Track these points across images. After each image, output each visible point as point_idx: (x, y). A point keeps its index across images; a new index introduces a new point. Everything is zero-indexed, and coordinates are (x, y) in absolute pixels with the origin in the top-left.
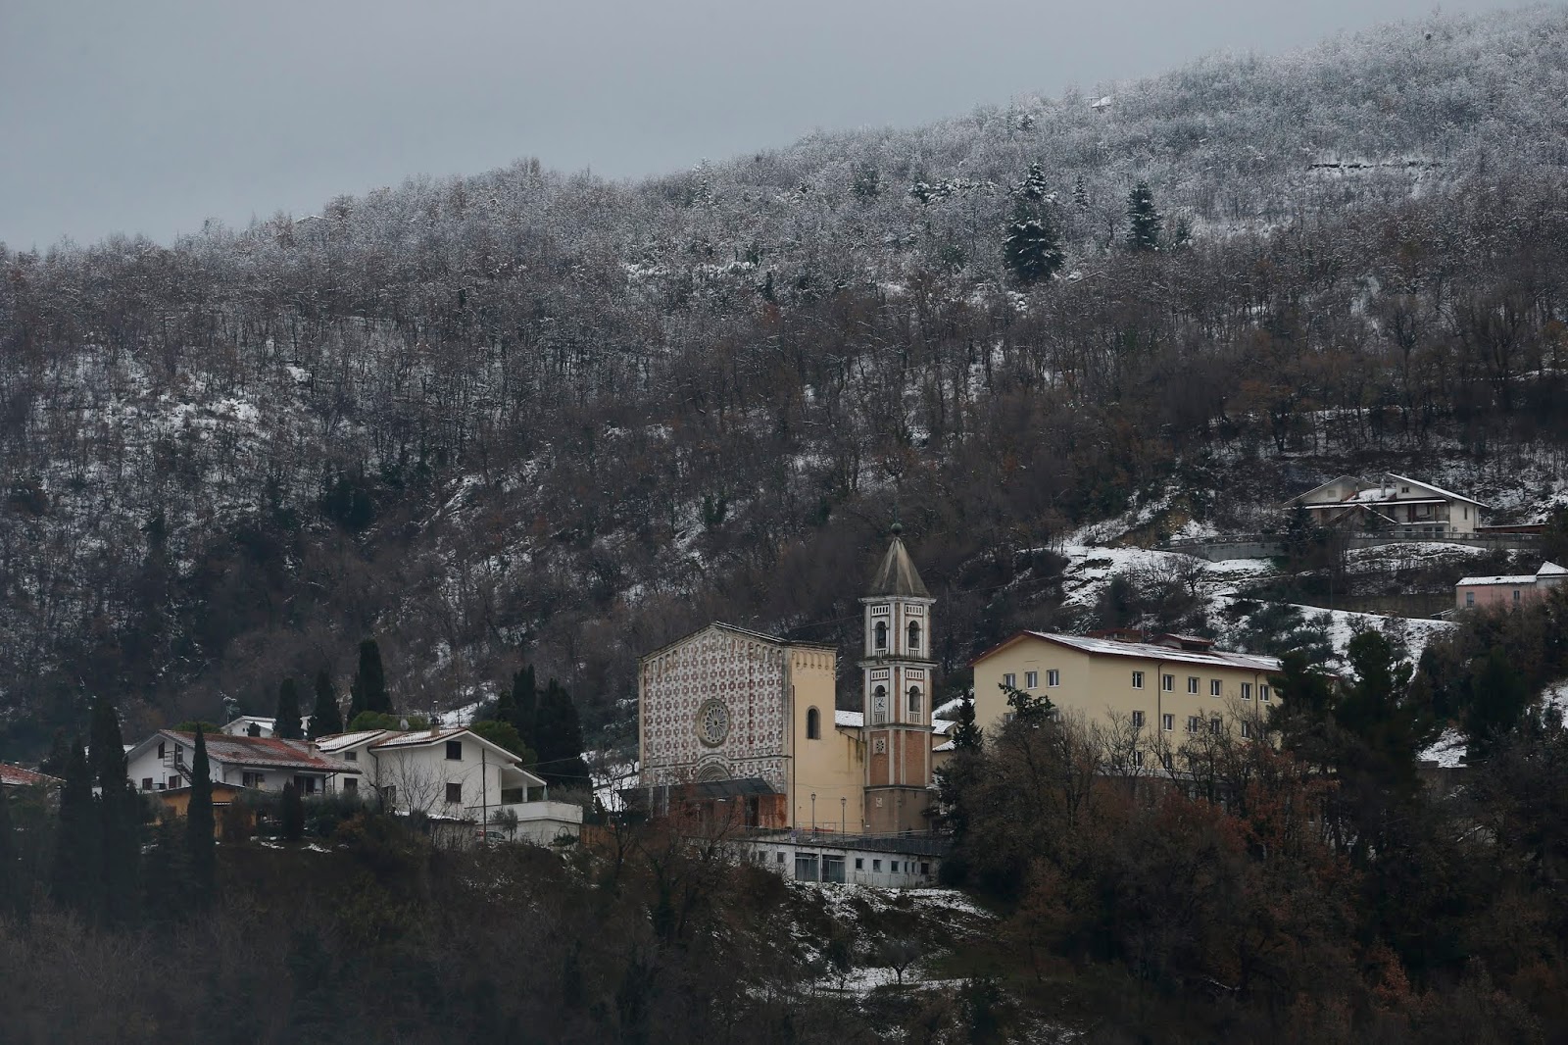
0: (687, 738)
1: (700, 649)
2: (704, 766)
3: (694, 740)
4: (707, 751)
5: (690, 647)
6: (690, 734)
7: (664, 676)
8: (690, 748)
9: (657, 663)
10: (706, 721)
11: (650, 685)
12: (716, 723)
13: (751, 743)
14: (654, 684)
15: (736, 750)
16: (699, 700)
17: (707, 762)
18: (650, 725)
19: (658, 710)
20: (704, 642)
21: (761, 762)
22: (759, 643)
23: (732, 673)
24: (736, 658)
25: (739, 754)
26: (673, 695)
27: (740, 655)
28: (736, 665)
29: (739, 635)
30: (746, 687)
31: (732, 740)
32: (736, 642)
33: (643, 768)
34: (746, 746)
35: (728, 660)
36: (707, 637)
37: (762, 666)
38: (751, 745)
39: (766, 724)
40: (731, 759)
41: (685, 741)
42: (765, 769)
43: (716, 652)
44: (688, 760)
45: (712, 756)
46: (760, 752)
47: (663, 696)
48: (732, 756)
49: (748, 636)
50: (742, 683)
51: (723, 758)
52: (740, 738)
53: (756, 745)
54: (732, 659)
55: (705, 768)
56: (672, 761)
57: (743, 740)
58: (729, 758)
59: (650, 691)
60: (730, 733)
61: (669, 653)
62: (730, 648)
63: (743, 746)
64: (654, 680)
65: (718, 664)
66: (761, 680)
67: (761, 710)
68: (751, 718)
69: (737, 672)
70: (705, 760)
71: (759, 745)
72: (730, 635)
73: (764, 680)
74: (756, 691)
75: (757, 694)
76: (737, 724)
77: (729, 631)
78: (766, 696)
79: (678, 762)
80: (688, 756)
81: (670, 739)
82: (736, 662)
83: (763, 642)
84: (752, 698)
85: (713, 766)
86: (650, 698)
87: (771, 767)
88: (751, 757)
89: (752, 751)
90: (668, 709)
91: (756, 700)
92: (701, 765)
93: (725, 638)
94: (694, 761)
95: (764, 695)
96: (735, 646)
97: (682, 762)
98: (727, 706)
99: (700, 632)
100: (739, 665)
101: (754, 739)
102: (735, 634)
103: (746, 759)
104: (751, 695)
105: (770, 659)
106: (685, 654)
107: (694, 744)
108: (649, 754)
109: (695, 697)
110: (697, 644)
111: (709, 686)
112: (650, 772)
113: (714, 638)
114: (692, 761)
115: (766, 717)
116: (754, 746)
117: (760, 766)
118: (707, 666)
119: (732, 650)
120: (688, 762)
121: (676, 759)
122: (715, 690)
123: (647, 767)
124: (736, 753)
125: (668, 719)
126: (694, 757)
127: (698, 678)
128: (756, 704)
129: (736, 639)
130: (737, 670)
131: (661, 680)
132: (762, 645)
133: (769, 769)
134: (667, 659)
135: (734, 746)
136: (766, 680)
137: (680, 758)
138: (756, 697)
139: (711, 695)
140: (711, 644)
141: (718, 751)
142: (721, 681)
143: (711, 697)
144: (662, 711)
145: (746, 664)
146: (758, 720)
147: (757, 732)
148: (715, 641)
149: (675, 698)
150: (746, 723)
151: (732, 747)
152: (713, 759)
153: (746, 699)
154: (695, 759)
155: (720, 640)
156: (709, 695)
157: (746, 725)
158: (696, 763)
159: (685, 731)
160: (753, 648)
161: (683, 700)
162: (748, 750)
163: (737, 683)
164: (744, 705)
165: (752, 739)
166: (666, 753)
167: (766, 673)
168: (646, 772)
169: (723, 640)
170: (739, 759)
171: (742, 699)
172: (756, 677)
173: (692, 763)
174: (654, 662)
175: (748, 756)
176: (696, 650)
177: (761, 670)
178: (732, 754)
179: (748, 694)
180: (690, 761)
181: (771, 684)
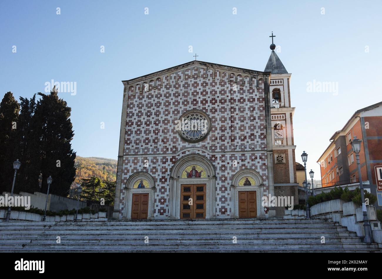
0: (168, 136)
1: (182, 78)
2: (185, 156)
4: (186, 144)
5: (173, 76)
6: (171, 133)
7: (145, 95)
8: (171, 143)
9: (140, 86)
11: (132, 100)
14: (136, 99)
15: (218, 145)
16: (181, 110)
17: (187, 153)
18: (130, 126)
19: (139, 116)
20: (186, 73)
21: (243, 155)
22: (240, 74)
23: (213, 93)
24: (218, 83)
25: (221, 148)
26: (154, 107)
27: (222, 81)
28: (218, 88)
29: (222, 68)
30: (228, 103)
31: (213, 138)
32: (218, 73)
33: (122, 155)
34: (228, 143)
35: (209, 84)
36: (190, 70)
37: (243, 89)
38: (233, 143)
39: (247, 128)
40: (212, 152)
41: (165, 138)
42: (248, 160)
43: (198, 79)
44: (168, 151)
45: (193, 149)
46: (243, 147)
47: (145, 107)
48: (213, 150)
49: (232, 68)
50: (224, 100)
51: (205, 151)
52: (222, 137)
53: (238, 143)
54: (214, 84)
55: (185, 158)
56: (152, 152)
57: (226, 139)
58: (211, 151)
59: (132, 104)
60: (211, 134)
61: (153, 79)
62: (212, 77)
63: (225, 143)
64: (137, 97)
65: (200, 87)
66: (242, 98)
67: (242, 119)
68: (233, 124)
69: (218, 92)
70: (185, 152)
71: (240, 142)
72: (212, 68)
73: (244, 98)
74: (237, 105)
75: (237, 107)
76: (218, 127)
77: (212, 66)
78: (247, 109)
79: (158, 153)
80: (168, 149)
81: (149, 136)
82: (218, 86)
83: (245, 73)
84: (232, 110)
85: (193, 156)
86: (132, 108)
87: (254, 158)
88: (234, 150)
89: (234, 146)
90: (149, 116)
91: (237, 112)
92: (181, 155)
93: (207, 70)
94: (174, 152)
95: (245, 108)
96: (217, 75)
97: (162, 153)
98: (208, 115)
99: (184, 66)
100: (221, 88)
101: (235, 138)
102: (217, 67)
103: (228, 152)
104: (232, 108)
105: (250, 84)
106: (167, 81)
107: (175, 140)
108: (128, 146)
109: (176, 108)
110: (180, 74)
111: (190, 101)
112: (129, 159)
113: (197, 70)
114: (172, 152)
115: (247, 123)
116: (235, 143)
117: (243, 158)
118: (189, 88)
119: (214, 78)
120: (167, 152)
121: (155, 150)
122: (196, 104)
123: (126, 155)
124: (218, 148)
125: (148, 123)
126: (174, 149)
127: (179, 96)
128: (237, 114)
129: (218, 71)
130: (218, 91)
131: (143, 97)
132: (244, 75)
133: (252, 160)
134: (151, 83)
135: (215, 143)
136: (247, 98)
137: (160, 150)
138: (237, 110)
139: (192, 107)
140: (193, 74)
141: (199, 146)
142: (202, 98)
143: (192, 109)
144: (142, 117)
145: (228, 88)
146: (239, 125)
147: (238, 133)
148: (197, 72)
149: (156, 109)
150: (228, 127)
151: (213, 143)
152: (193, 151)
153: (228, 110)
154: (175, 151)
155: (202, 72)
156: (190, 107)
157: (228, 128)
158: (175, 154)
159: (166, 131)
160: (233, 78)
161: (164, 110)
162: (230, 146)
163: (218, 99)
164: (225, 115)
165: (233, 138)
166: (144, 146)
167: (246, 93)
168: (124, 159)
169: (205, 72)
170: (221, 152)
171: (223, 110)
172: (237, 96)
173: (172, 154)
174: (138, 85)
175: (230, 150)
176: (178, 77)
177: (242, 92)
178: (213, 148)
179: (229, 107)
180: (170, 152)
181: (252, 101)
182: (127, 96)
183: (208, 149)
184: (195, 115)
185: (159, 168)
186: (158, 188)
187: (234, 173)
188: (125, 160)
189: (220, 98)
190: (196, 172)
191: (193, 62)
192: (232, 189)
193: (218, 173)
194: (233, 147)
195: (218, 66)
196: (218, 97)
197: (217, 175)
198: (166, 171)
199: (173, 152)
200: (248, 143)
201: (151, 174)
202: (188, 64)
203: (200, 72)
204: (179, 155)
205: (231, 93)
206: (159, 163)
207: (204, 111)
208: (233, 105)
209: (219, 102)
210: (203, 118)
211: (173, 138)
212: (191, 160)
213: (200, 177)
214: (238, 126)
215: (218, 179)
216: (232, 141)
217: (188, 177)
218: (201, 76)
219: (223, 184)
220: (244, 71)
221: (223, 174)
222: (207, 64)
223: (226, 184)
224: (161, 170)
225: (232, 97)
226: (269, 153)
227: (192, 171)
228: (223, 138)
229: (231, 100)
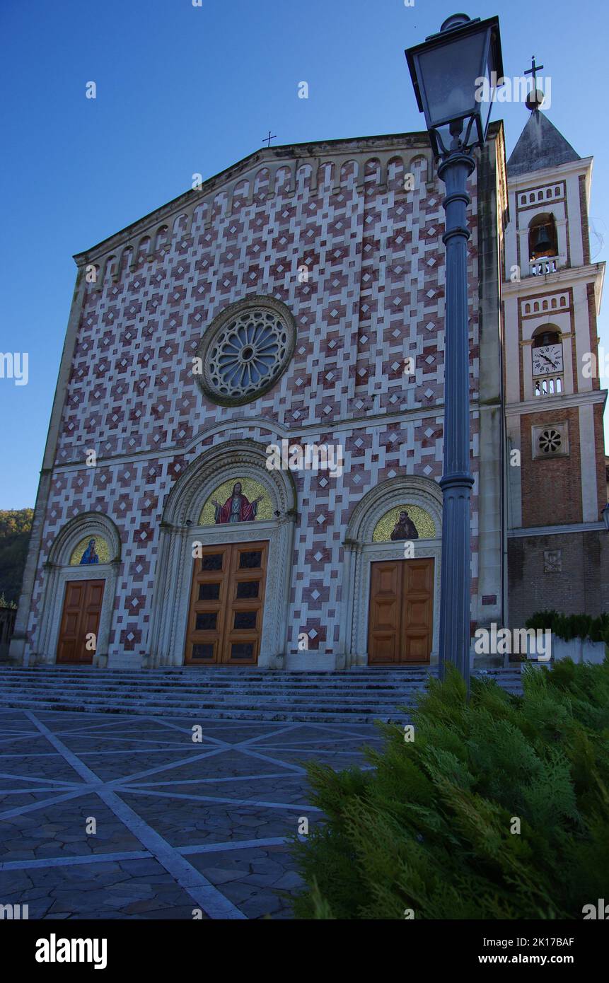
0: (168, 393)
1: (224, 210)
2: (208, 453)
3: (187, 395)
4: (218, 413)
5: (200, 211)
6: (178, 383)
7: (126, 282)
8: (174, 413)
9: (116, 261)
10: (220, 353)
11: (94, 303)
12: (248, 353)
13: (360, 381)
14: (104, 299)
15: (312, 404)
16: (211, 308)
17: (218, 440)
18: (80, 379)
19: (104, 347)
20: (237, 193)
21: (394, 427)
22: (398, 153)
23: (310, 233)
24: (326, 201)
25: (320, 413)
26: (144, 313)
27: (337, 191)
28: (325, 216)
29: (339, 149)
30: (354, 257)
31: (299, 382)
32: (328, 169)
33: (50, 467)
34: (345, 390)
35: (299, 210)
36: (247, 181)
37: (404, 201)
38: (362, 388)
39: (413, 330)
40: (292, 429)
41: (162, 400)
42: (411, 444)
43: (269, 203)
44: (165, 441)
45: (235, 425)
46: (394, 399)
47: (121, 319)
48: (296, 420)
49: (370, 143)
50: (340, 249)
51: (268, 426)
52: (327, 372)
53: (378, 386)
54: (313, 206)
55: (209, 458)
56: (123, 448)
57: (338, 378)
58: (288, 425)
59: (92, 315)
60: (293, 367)
61: (148, 233)
62: (310, 186)
63: (336, 392)
64: (105, 293)
65: (272, 224)
66: (399, 232)
67: (397, 301)
68: (365, 323)
69: (324, 229)
70: (212, 437)
71: (386, 383)
72: (311, 160)
73: (408, 230)
74: (382, 259)
75: (383, 266)
76: (316, 341)
77: (310, 151)
78: (415, 265)
79: (138, 449)
80: (165, 434)
81: (122, 403)
82: (326, 208)
83: (415, 145)
84: (367, 277)
85: (233, 448)
86: (89, 328)
87: (432, 435)
88: (362, 415)
89: (363, 400)
90: (127, 342)
91: (382, 281)
92: (201, 449)
93: (297, 170)
94: (180, 443)
95: (409, 263)
96: (324, 178)
97: (148, 448)
98: (290, 308)
99: (230, 175)
100: (333, 213)
101: (371, 371)
102: (328, 151)
103: (343, 422)
104: (364, 270)
105: (430, 179)
106: (184, 229)
107: (186, 403)
108: (68, 440)
109: (200, 303)
110: (220, 200)
111: (239, 274)
112: (66, 476)
113: (267, 177)
114: (175, 443)
115: (413, 313)
116: (369, 388)
117: (393, 438)
118: (241, 236)
119: (314, 186)
120: (163, 445)
121: (132, 442)
122: (256, 279)
123: (59, 466)
124: (312, 412)
125: (124, 363)
126: (182, 434)
127: (212, 264)
128: (381, 289)
129: (327, 163)
130: (324, 224)
131: (120, 291)
132: (408, 155)
133: (424, 445)
134: (143, 247)
135: (304, 397)
136: (415, 230)
137: (144, 440)
138: (383, 273)
139: (245, 290)
140: (256, 191)
141: (253, 413)
142: (276, 256)
143: (244, 297)
144: (112, 348)
145: (355, 207)
146: (387, 325)
147: (379, 353)
148: (266, 183)
149: (149, 317)
150: (347, 334)
151: (298, 397)
152: (234, 432)
153: (351, 279)
154: (184, 438)
155: (282, 176)
156: (237, 293)
157: (348, 340)
158: (184, 447)
159: (165, 379)
160: (375, 172)
161: (167, 316)
162: (351, 401)
163: (322, 252)
164: (343, 298)
165: (362, 372)
166: (108, 433)
167: (417, 212)
168: (55, 477)
169: (289, 176)
170: (319, 425)
171: (336, 283)
172: (384, 230)
173: (173, 448)
174: (111, 258)
175: (351, 416)
176: (214, 212)
177: (400, 211)
178: (296, 415)
179: (357, 268)
180: (169, 443)
181: (434, 236)
182: (81, 297)
183: (281, 418)
184: (252, 316)
185: (136, 497)
186: (127, 561)
187: (357, 497)
188: (57, 481)
189: (329, 247)
190: (244, 500)
191: (256, 157)
192: (347, 554)
193: (304, 500)
194: (359, 405)
195: (328, 148)
196: (323, 244)
197: (302, 509)
198: (155, 505)
199: (177, 443)
200: (415, 381)
201: (114, 516)
202: (241, 166)
203: (276, 180)
204: (192, 451)
205: (365, 224)
206: (140, 481)
207: (278, 296)
208: (368, 263)
209: (327, 261)
210: (276, 320)
211: (183, 397)
212: (228, 464)
213: (252, 518)
214: (380, 329)
215: (304, 520)
216: (358, 384)
217: (218, 522)
218: (276, 192)
219: (320, 537)
220: (409, 142)
221: (321, 501)
222: (297, 151)
223: (327, 538)
224: (141, 501)
225: (368, 234)
226: (488, 407)
227: (230, 501)
228: (329, 376)
229: (364, 246)
